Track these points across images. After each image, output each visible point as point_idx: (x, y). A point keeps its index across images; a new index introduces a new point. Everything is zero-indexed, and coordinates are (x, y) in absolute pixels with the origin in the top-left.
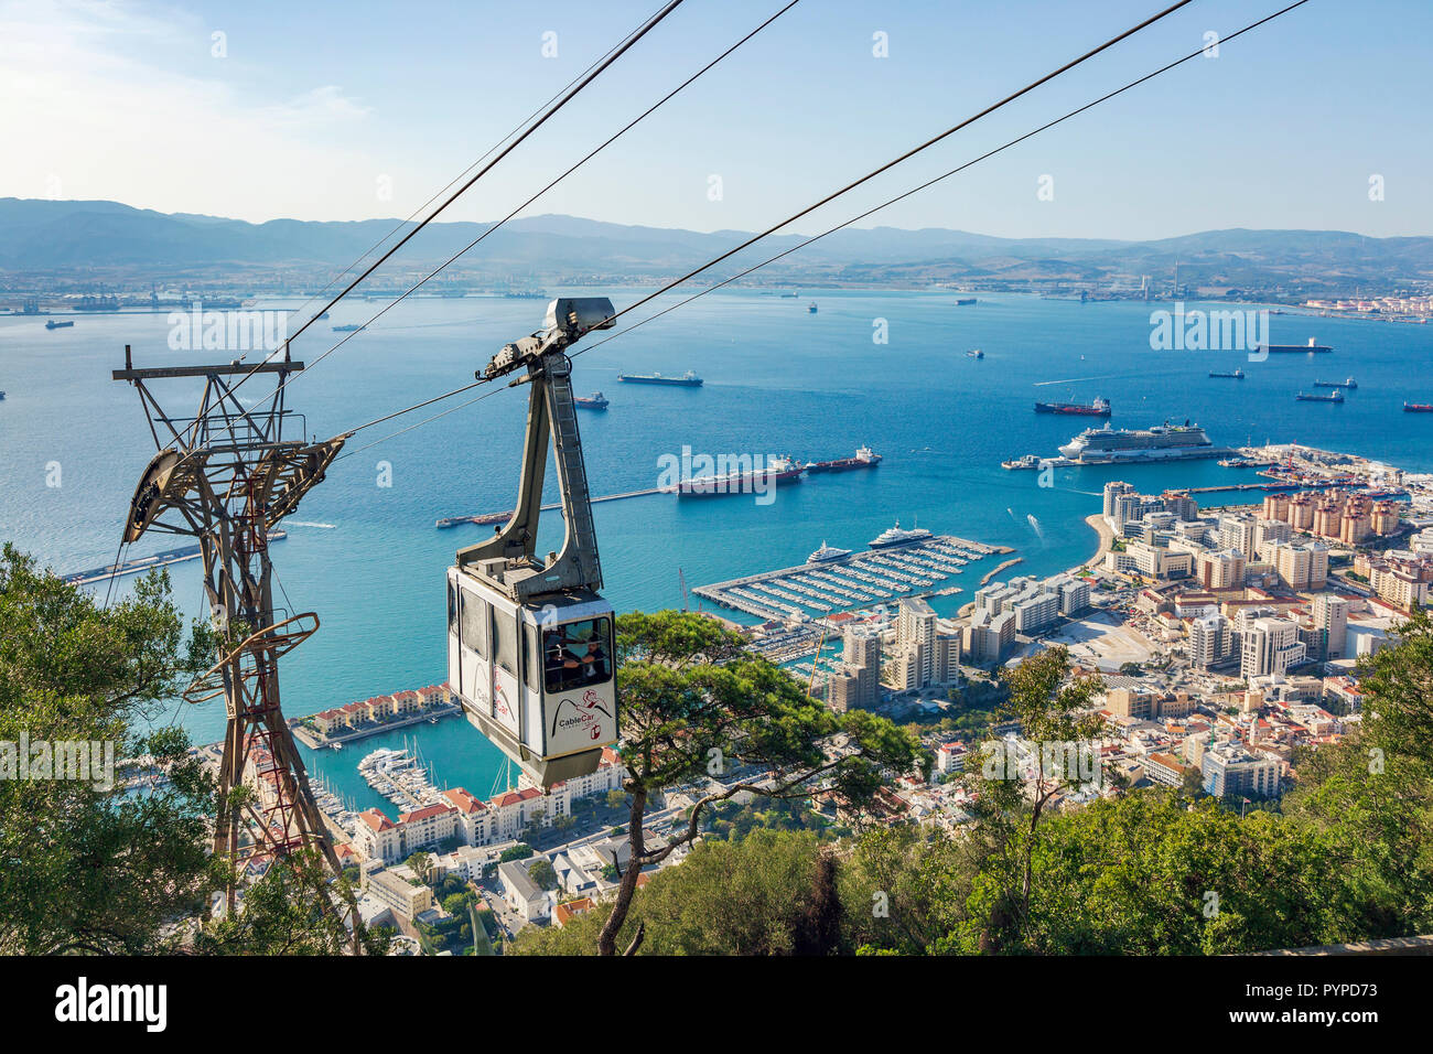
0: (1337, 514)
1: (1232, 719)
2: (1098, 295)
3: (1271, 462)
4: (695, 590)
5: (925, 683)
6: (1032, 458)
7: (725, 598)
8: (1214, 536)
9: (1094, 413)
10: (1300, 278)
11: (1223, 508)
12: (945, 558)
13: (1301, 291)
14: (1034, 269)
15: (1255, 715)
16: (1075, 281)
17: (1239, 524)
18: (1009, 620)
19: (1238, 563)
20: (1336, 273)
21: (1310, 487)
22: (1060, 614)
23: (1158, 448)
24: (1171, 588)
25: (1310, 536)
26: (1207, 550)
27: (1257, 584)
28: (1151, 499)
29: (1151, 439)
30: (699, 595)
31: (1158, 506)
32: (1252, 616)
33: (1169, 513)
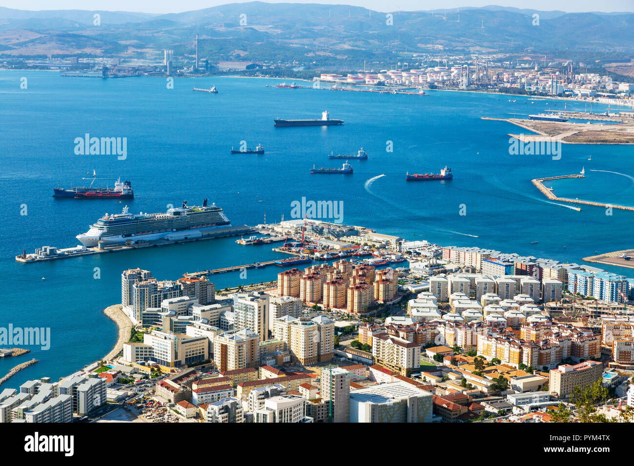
0: (344, 286)
2: (119, 71)
3: (285, 237)
6: (49, 248)
8: (230, 317)
9: (117, 197)
10: (314, 52)
11: (240, 288)
13: (316, 65)
14: (53, 44)
16: (96, 56)
17: (252, 303)
19: (252, 343)
20: (346, 47)
21: (321, 260)
22: (75, 415)
23: (178, 230)
24: (187, 375)
25: (320, 309)
26: (222, 332)
27: (270, 362)
28: (169, 284)
29: (170, 221)
31: (176, 291)
32: (263, 396)
33: (186, 298)
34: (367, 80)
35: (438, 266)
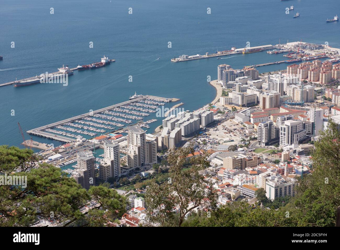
0: (318, 72)
1: (277, 166)
3: (289, 50)
4: (29, 132)
5: (142, 164)
6: (185, 56)
7: (44, 134)
11: (270, 73)
12: (147, 106)
15: (286, 163)
18: (178, 132)
21: (306, 60)
22: (201, 127)
25: (307, 82)
28: (238, 71)
30: (31, 134)
31: (242, 74)
32: (283, 120)
33: (246, 77)
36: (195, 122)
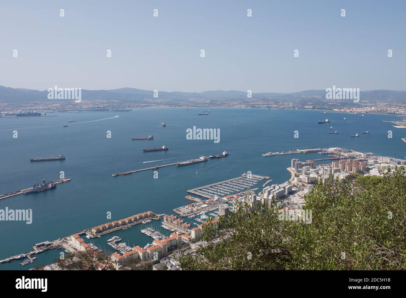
0: (351, 165)
3: (331, 152)
4: (188, 191)
6: (270, 153)
7: (196, 193)
10: (330, 103)
11: (321, 165)
12: (252, 180)
13: (332, 106)
18: (273, 196)
21: (343, 159)
22: (285, 194)
31: (306, 165)
33: (309, 167)
34: (347, 111)
35: (377, 161)
36: (282, 191)
